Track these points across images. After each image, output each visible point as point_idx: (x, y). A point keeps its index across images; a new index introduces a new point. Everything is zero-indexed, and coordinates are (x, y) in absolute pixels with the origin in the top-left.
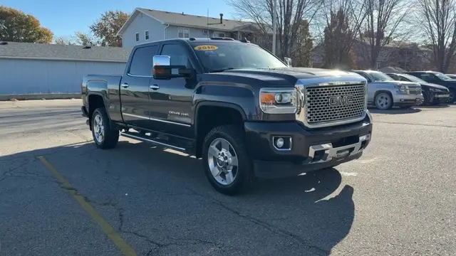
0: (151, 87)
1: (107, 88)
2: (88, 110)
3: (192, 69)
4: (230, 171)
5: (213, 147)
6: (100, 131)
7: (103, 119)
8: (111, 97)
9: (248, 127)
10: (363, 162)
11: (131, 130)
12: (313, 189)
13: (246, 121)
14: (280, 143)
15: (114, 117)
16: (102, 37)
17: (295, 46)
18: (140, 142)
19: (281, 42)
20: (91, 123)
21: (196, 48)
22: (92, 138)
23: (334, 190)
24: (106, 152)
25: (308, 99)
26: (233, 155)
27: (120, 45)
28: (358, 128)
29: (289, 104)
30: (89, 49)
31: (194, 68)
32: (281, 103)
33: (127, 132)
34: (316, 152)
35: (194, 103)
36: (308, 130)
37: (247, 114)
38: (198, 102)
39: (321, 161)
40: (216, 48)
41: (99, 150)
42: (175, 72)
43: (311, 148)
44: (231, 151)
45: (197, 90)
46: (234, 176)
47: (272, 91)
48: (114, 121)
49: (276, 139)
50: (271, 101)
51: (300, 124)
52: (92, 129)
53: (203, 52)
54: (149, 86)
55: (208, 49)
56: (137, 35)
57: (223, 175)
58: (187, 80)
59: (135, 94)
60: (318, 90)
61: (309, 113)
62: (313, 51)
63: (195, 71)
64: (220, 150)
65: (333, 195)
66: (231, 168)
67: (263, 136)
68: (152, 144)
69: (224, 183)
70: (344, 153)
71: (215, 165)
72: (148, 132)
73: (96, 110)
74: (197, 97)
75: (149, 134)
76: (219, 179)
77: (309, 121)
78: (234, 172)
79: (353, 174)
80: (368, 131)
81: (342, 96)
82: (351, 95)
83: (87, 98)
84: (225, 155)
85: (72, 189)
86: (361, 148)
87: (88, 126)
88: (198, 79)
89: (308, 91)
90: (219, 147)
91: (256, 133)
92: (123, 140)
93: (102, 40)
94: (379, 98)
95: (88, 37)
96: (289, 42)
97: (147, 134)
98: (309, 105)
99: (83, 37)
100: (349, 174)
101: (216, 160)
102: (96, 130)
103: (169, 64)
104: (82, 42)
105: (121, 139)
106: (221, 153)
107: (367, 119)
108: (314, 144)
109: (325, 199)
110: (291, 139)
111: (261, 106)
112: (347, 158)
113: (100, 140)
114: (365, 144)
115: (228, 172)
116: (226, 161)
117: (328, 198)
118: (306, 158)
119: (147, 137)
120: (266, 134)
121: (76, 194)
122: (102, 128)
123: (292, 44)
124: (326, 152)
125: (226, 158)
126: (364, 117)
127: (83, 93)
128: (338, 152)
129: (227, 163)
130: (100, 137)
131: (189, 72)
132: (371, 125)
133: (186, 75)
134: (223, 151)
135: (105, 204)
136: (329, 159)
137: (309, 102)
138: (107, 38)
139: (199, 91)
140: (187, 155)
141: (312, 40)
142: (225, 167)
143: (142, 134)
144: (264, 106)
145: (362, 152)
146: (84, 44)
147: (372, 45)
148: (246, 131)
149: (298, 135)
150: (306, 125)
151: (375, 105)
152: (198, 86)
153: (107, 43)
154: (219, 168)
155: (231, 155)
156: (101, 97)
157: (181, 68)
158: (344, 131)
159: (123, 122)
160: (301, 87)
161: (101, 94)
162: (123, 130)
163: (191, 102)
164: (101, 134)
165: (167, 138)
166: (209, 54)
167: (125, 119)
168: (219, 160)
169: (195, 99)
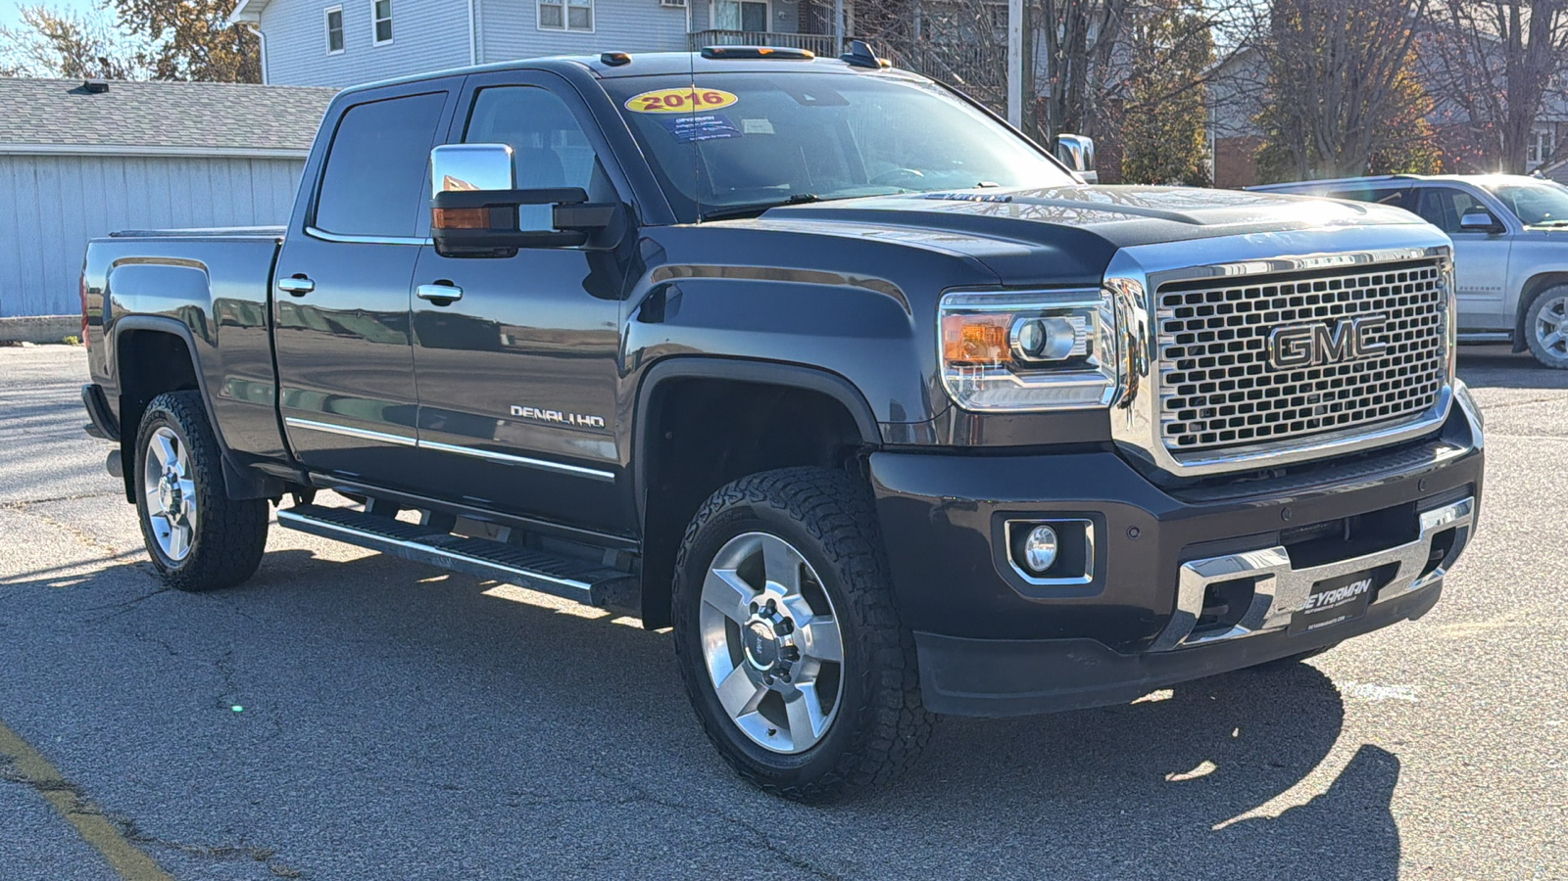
0: (424, 290)
1: (206, 295)
2: (115, 406)
3: (611, 200)
4: (807, 687)
5: (725, 573)
6: (176, 507)
7: (192, 444)
8: (229, 338)
9: (886, 476)
10: (1451, 631)
11: (326, 498)
12: (1206, 768)
13: (880, 448)
14: (1041, 549)
15: (241, 436)
16: (156, 33)
17: (1120, 57)
18: (366, 553)
19: (1051, 35)
20: (132, 468)
21: (636, 104)
22: (139, 540)
23: (1306, 770)
24: (208, 604)
25: (1170, 340)
26: (820, 609)
27: (250, 73)
28: (1411, 470)
29: (1077, 364)
30: (98, 98)
31: (626, 198)
32: (1040, 363)
33: (304, 506)
34: (1210, 590)
35: (629, 362)
36: (1172, 485)
37: (883, 415)
38: (648, 361)
39: (1239, 632)
40: (729, 99)
41: (175, 597)
42: (536, 219)
43: (1186, 571)
44: (810, 592)
45: (643, 304)
46: (825, 712)
47: (996, 307)
48: (244, 458)
49: (1021, 534)
50: (994, 353)
51: (1135, 459)
52: (135, 494)
53: (669, 121)
54: (412, 287)
55: (688, 106)
56: (335, 19)
57: (773, 707)
58: (591, 257)
59: (335, 324)
60: (1216, 297)
61: (1173, 404)
62: (1209, 79)
63: (629, 210)
64: (759, 588)
65: (1299, 794)
66: (813, 671)
67: (958, 518)
68: (429, 565)
69: (781, 745)
70: (1346, 592)
71: (737, 658)
72: (409, 506)
73: (157, 405)
74: (639, 337)
75: (412, 517)
76: (755, 728)
77: (1174, 443)
78: (825, 689)
79: (1398, 692)
80: (1465, 482)
81: (1332, 323)
82: (1376, 315)
83: (108, 346)
84: (783, 611)
85: (60, 786)
86: (1430, 567)
87: (120, 482)
88: (645, 249)
89: (1168, 302)
90: (754, 574)
91: (927, 506)
92: (284, 546)
93: (160, 43)
94: (1544, 314)
95: (85, 34)
96: (1092, 35)
97: (403, 516)
98: (1172, 366)
99: (62, 35)
100: (1382, 693)
101: (738, 639)
102: (158, 499)
103: (506, 185)
104: (59, 58)
105: (279, 539)
106: (762, 600)
107: (1457, 427)
108: (1199, 550)
109: (1258, 812)
110: (1090, 531)
111: (945, 379)
112: (1363, 617)
113: (177, 548)
114: (1447, 545)
115: (798, 694)
116: (787, 640)
117: (1274, 808)
118: (1167, 616)
119: (407, 531)
120: (972, 507)
121: (79, 808)
122: (188, 489)
123: (1105, 46)
124: (1261, 588)
125: (785, 628)
126: (1439, 420)
127: (91, 321)
128: (1319, 587)
129: (793, 652)
130: (178, 536)
131: (603, 219)
132: (1476, 456)
133: (587, 235)
134: (774, 591)
135: (223, 854)
136: (1276, 620)
137: (1172, 353)
138: (185, 37)
139: (652, 311)
140: (595, 613)
141: (1209, 24)
142: (783, 670)
143: (381, 518)
144: (961, 377)
145: (1437, 587)
146: (71, 69)
147: (1511, 44)
148: (879, 495)
149: (1124, 512)
150: (1164, 461)
151: (1524, 345)
152: (648, 282)
153: (182, 62)
154: (752, 673)
155: (807, 611)
156: (176, 339)
157: (565, 199)
158: (1352, 487)
159: (289, 458)
160: (1134, 284)
161: (178, 329)
162: (288, 500)
163: (616, 356)
164: (184, 522)
165: (503, 536)
166: (697, 128)
167: (298, 445)
168: (752, 638)
169: (632, 347)
